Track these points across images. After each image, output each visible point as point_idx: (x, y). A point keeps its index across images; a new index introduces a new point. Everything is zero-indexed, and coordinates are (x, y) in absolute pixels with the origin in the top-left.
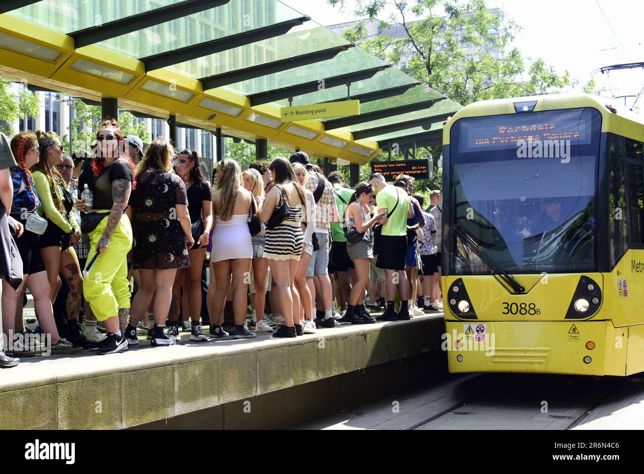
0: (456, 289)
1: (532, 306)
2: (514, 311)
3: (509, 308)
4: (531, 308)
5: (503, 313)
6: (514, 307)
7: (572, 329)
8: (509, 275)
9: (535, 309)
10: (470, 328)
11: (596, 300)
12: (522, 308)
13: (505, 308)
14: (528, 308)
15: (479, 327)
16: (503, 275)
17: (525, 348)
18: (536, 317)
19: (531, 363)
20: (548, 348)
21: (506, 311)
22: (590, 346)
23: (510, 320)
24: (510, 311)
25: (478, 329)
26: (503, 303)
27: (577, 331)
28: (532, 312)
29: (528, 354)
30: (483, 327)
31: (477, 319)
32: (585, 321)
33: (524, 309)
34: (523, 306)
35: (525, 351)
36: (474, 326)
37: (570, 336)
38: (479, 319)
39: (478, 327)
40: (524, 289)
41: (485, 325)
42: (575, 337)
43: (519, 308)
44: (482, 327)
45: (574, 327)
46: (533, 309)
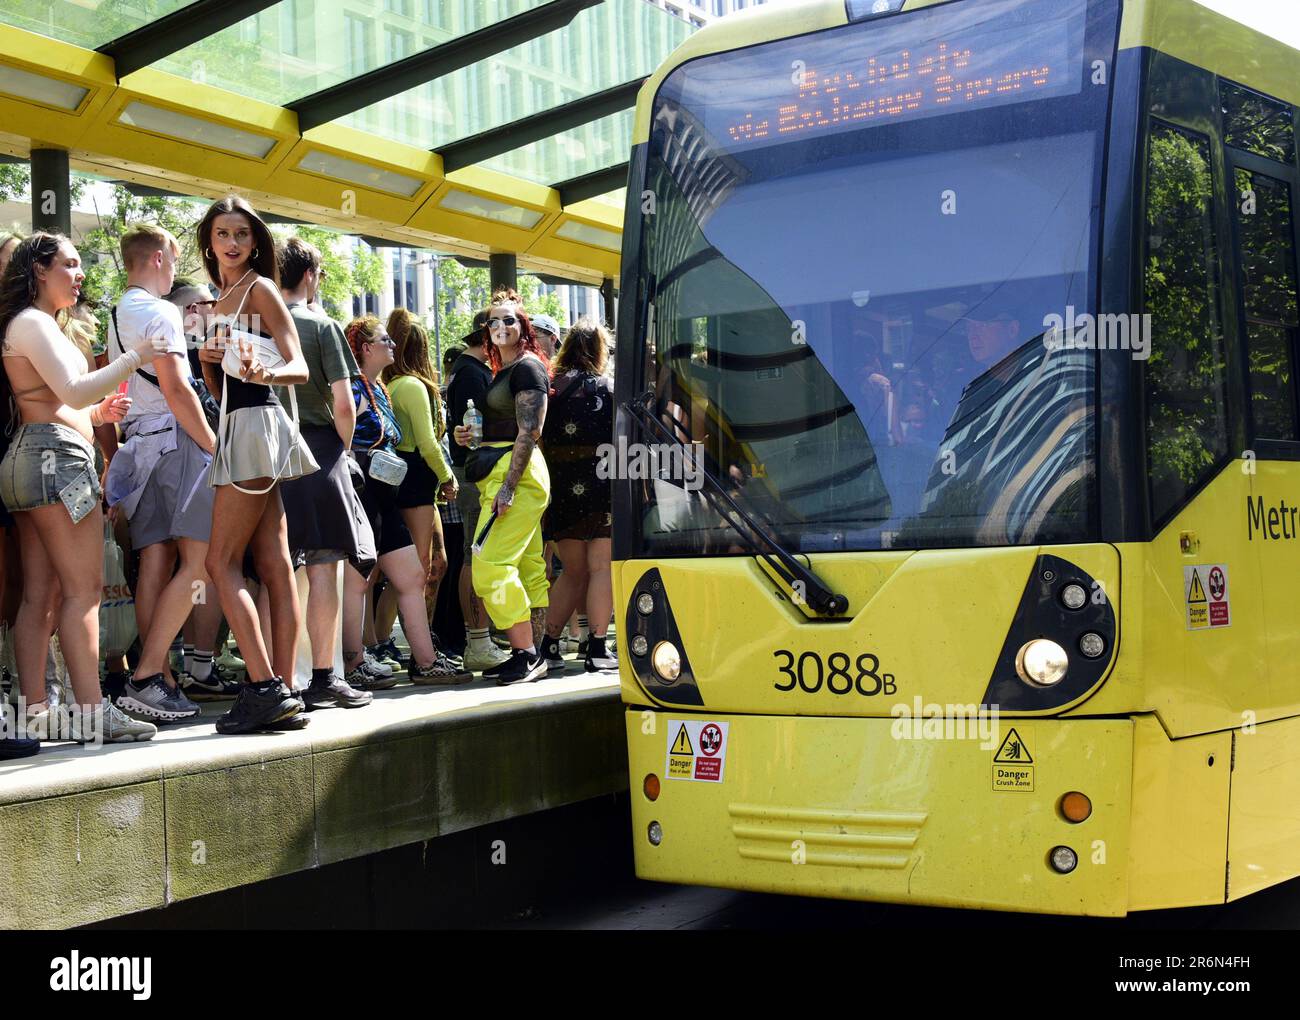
0: (647, 605)
1: (868, 664)
2: (811, 680)
3: (794, 669)
4: (864, 672)
5: (778, 686)
6: (810, 665)
7: (1007, 745)
8: (798, 557)
9: (879, 673)
10: (683, 735)
11: (1093, 644)
12: (835, 671)
13: (782, 669)
14: (854, 672)
15: (708, 730)
16: (774, 557)
17: (839, 815)
18: (878, 702)
19: (858, 867)
20: (919, 817)
21: (786, 680)
22: (1072, 807)
23: (797, 712)
24: (798, 679)
25: (705, 738)
26: (777, 654)
27: (1023, 757)
28: (868, 684)
29: (851, 836)
30: (719, 732)
31: (703, 704)
32: (1054, 717)
33: (843, 673)
34: (839, 663)
35: (841, 824)
36: (695, 725)
37: (1001, 773)
38: (708, 705)
39: (704, 731)
40: (844, 603)
41: (723, 723)
42: (1017, 776)
43: (827, 671)
44: (714, 731)
45: (1013, 739)
46: (872, 674)
